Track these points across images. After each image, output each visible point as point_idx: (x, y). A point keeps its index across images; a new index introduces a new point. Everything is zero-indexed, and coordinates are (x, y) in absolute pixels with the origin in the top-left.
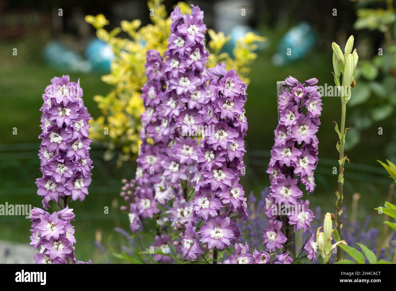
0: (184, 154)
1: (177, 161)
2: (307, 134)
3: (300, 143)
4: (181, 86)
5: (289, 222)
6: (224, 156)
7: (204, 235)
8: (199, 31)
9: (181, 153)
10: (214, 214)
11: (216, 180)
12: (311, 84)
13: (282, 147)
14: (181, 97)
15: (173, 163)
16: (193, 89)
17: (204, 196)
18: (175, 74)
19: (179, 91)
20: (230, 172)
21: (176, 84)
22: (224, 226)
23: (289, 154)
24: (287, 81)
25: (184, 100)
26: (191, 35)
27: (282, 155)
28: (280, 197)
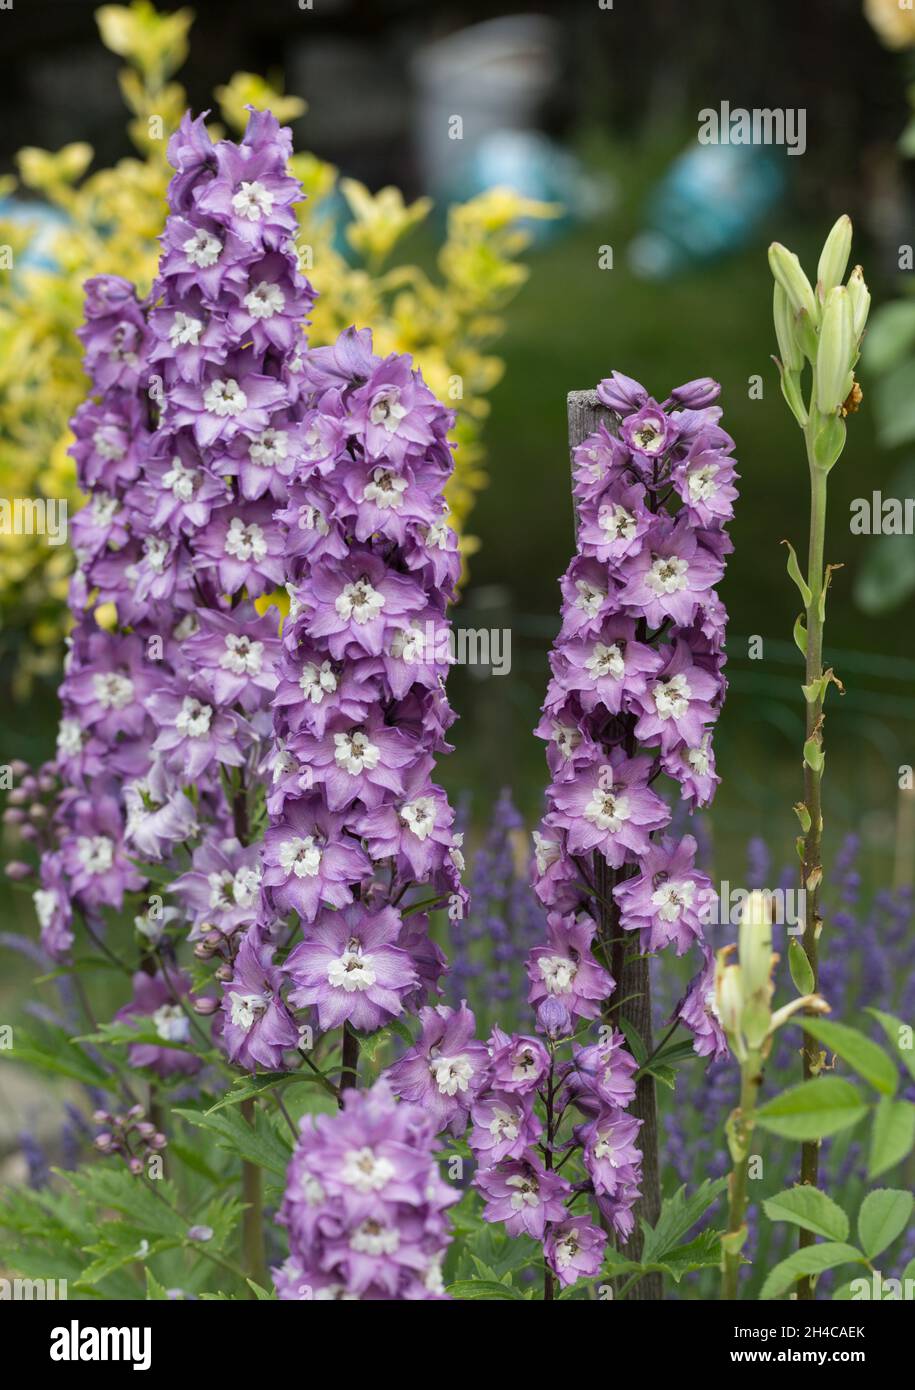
0: (229, 670)
1: (205, 698)
2: (683, 589)
3: (654, 624)
4: (213, 414)
5: (622, 922)
6: (372, 679)
7: (303, 977)
8: (274, 205)
9: (220, 667)
10: (339, 897)
11: (344, 769)
12: (693, 403)
13: (588, 638)
14: (214, 453)
15: (189, 704)
16: (258, 424)
17: (303, 830)
18: (189, 367)
19: (207, 434)
20: (398, 740)
21: (193, 405)
22: (377, 940)
23: (617, 664)
24: (605, 389)
25: (227, 468)
26: (246, 218)
27: (588, 670)
28: (587, 827)
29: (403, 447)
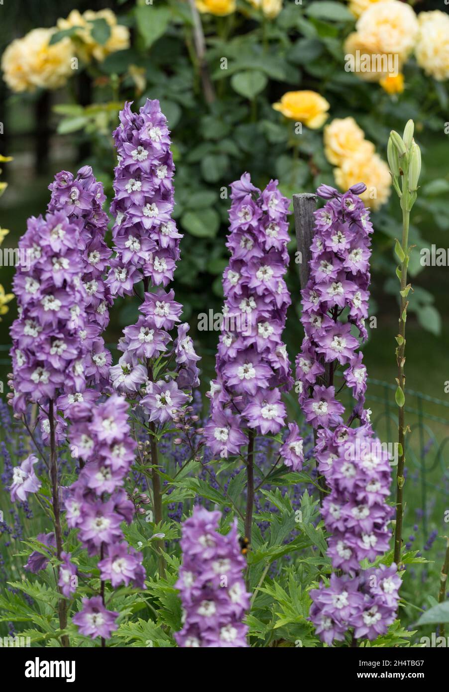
0: (158, 315)
1: (152, 326)
2: (361, 260)
3: (354, 273)
4: (148, 217)
5: (348, 384)
6: (271, 302)
7: (251, 417)
8: (162, 136)
9: (154, 314)
10: (264, 384)
11: (262, 337)
12: (358, 192)
13: (329, 281)
14: (150, 232)
15: (143, 330)
16: (167, 219)
18: (137, 199)
19: (147, 224)
21: (139, 214)
22: (274, 400)
23: (341, 290)
24: (321, 191)
25: (154, 237)
26: (155, 141)
27: (328, 293)
28: (331, 351)
29: (278, 214)
